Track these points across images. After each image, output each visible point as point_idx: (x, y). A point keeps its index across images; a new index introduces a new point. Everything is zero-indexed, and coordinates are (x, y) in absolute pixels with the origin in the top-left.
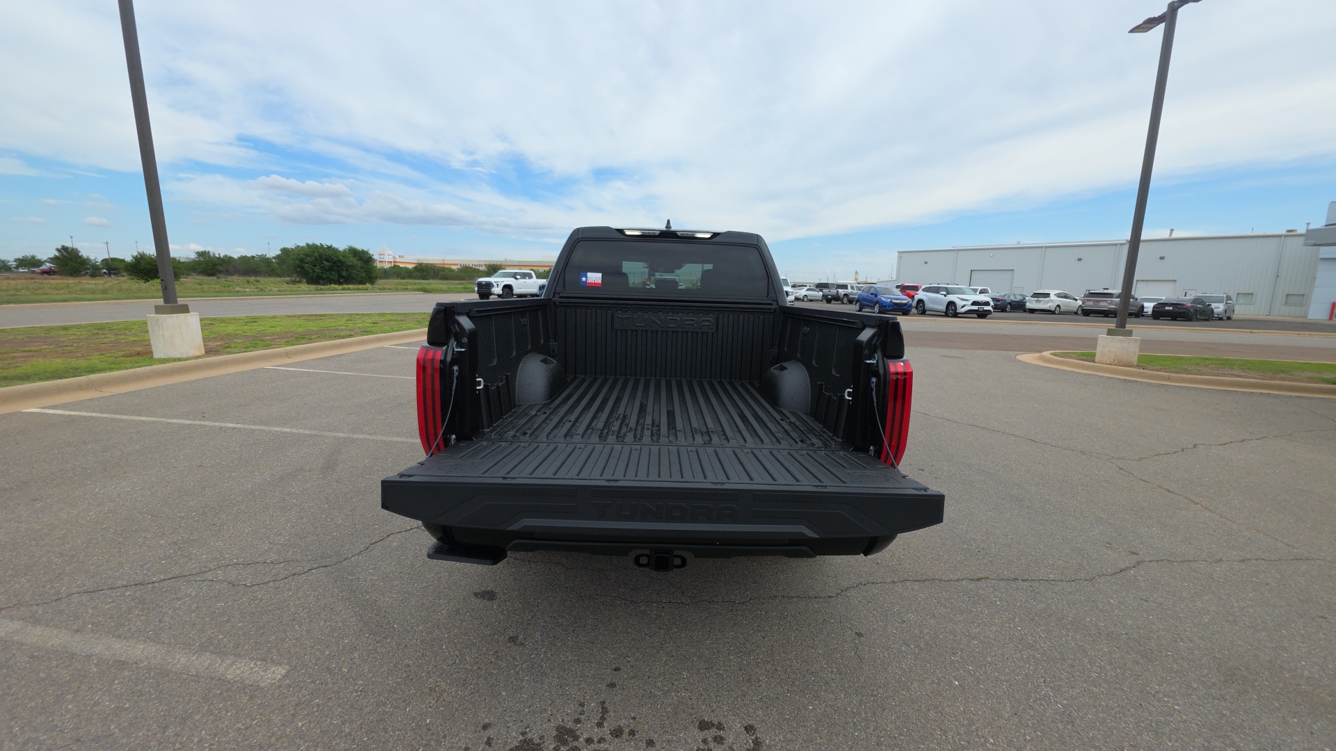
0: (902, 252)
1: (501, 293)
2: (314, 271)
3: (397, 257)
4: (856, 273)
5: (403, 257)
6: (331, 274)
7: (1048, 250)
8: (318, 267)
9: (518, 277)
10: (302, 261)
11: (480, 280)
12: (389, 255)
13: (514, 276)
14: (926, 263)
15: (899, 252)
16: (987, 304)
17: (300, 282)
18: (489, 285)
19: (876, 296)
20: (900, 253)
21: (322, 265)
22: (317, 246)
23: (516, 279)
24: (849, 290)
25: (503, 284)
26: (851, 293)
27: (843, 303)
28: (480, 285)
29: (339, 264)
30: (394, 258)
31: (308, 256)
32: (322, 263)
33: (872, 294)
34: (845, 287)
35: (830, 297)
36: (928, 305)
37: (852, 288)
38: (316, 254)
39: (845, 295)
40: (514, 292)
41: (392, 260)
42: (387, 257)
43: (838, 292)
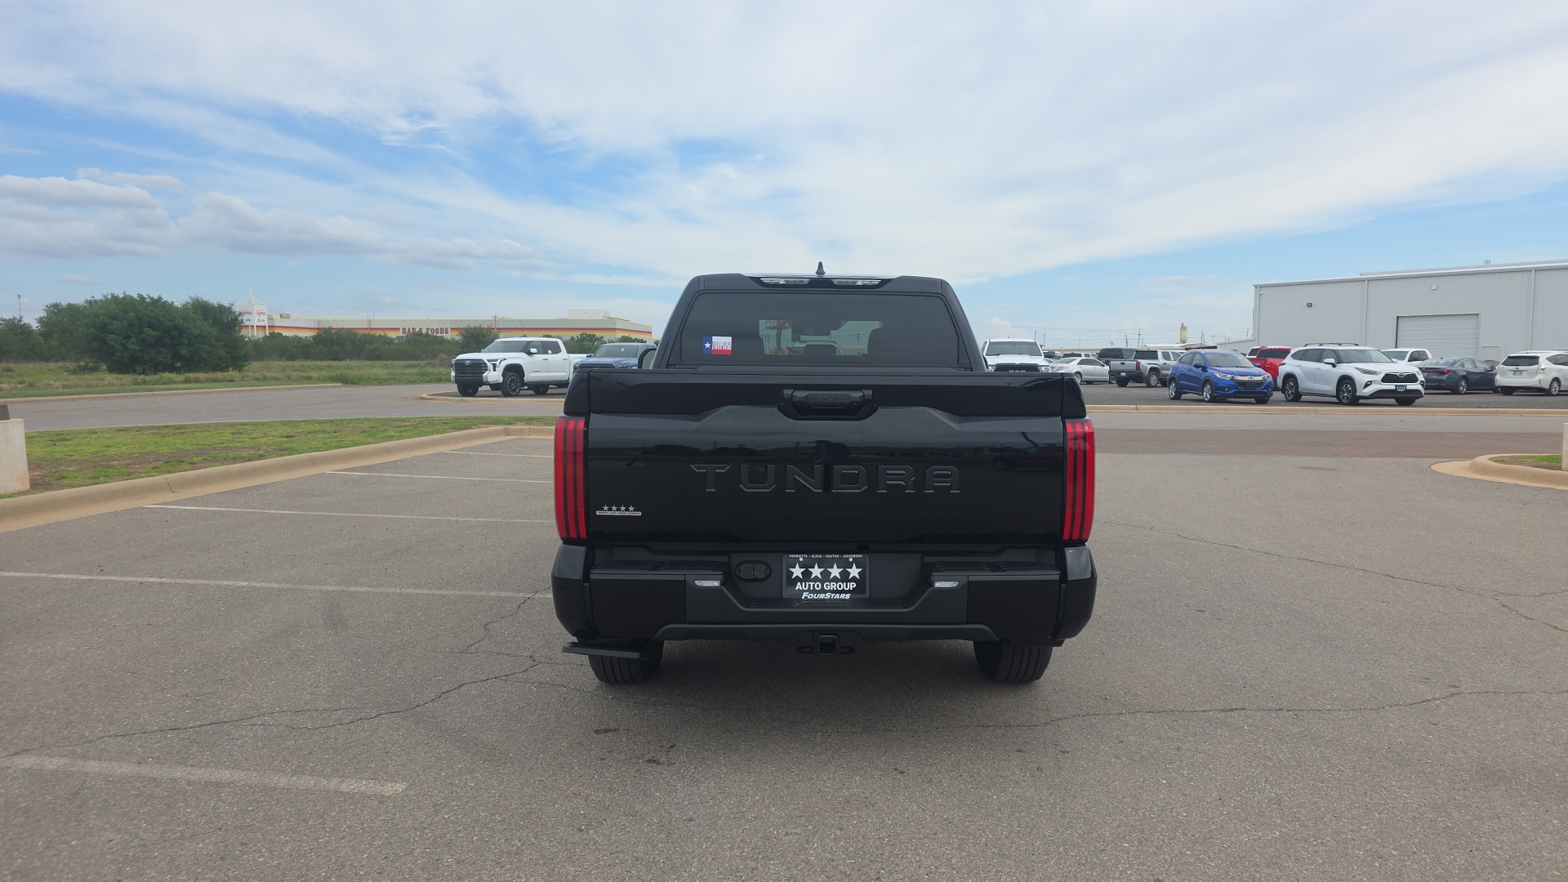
0: (1261, 287)
1: (501, 380)
2: (126, 348)
3: (276, 317)
4: (1183, 328)
5: (288, 317)
6: (159, 353)
7: (1542, 275)
8: (134, 340)
9: (533, 350)
10: (102, 328)
11: (461, 357)
12: (259, 314)
13: (526, 349)
14: (1310, 305)
15: (1256, 287)
16: (1412, 378)
17: (95, 369)
18: (480, 366)
19: (1204, 369)
20: (1259, 287)
21: (142, 336)
22: (132, 299)
23: (530, 354)
24: (1161, 361)
25: (504, 364)
26: (1165, 366)
27: (1149, 386)
28: (460, 367)
29: (174, 333)
30: (270, 318)
31: (115, 318)
32: (142, 332)
33: (1197, 366)
34: (1152, 354)
35: (1124, 374)
36: (1305, 384)
37: (1166, 356)
38: (132, 315)
39: (1152, 369)
40: (526, 379)
41: (266, 323)
42: (256, 317)
43: (1138, 364)
